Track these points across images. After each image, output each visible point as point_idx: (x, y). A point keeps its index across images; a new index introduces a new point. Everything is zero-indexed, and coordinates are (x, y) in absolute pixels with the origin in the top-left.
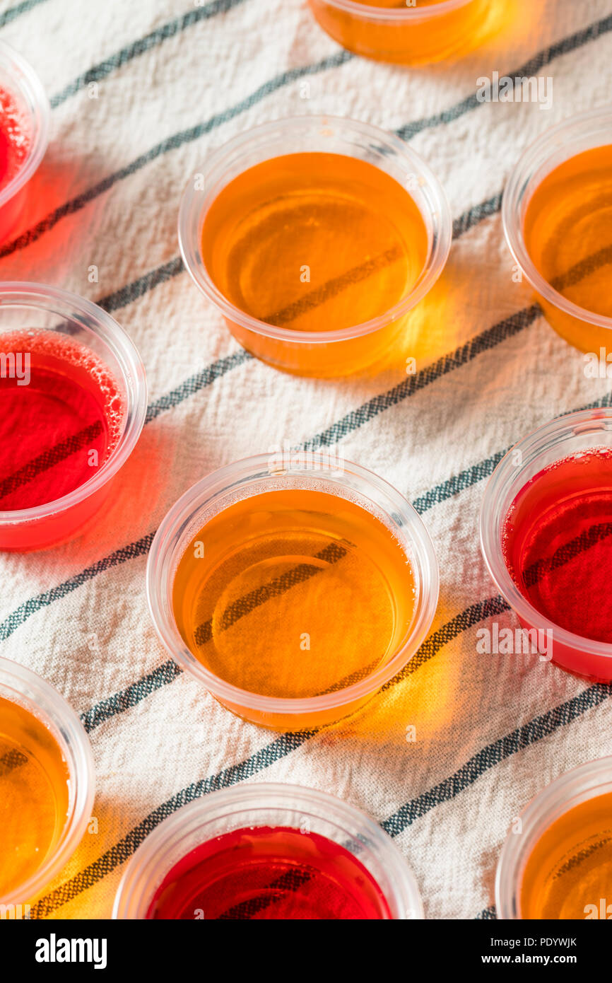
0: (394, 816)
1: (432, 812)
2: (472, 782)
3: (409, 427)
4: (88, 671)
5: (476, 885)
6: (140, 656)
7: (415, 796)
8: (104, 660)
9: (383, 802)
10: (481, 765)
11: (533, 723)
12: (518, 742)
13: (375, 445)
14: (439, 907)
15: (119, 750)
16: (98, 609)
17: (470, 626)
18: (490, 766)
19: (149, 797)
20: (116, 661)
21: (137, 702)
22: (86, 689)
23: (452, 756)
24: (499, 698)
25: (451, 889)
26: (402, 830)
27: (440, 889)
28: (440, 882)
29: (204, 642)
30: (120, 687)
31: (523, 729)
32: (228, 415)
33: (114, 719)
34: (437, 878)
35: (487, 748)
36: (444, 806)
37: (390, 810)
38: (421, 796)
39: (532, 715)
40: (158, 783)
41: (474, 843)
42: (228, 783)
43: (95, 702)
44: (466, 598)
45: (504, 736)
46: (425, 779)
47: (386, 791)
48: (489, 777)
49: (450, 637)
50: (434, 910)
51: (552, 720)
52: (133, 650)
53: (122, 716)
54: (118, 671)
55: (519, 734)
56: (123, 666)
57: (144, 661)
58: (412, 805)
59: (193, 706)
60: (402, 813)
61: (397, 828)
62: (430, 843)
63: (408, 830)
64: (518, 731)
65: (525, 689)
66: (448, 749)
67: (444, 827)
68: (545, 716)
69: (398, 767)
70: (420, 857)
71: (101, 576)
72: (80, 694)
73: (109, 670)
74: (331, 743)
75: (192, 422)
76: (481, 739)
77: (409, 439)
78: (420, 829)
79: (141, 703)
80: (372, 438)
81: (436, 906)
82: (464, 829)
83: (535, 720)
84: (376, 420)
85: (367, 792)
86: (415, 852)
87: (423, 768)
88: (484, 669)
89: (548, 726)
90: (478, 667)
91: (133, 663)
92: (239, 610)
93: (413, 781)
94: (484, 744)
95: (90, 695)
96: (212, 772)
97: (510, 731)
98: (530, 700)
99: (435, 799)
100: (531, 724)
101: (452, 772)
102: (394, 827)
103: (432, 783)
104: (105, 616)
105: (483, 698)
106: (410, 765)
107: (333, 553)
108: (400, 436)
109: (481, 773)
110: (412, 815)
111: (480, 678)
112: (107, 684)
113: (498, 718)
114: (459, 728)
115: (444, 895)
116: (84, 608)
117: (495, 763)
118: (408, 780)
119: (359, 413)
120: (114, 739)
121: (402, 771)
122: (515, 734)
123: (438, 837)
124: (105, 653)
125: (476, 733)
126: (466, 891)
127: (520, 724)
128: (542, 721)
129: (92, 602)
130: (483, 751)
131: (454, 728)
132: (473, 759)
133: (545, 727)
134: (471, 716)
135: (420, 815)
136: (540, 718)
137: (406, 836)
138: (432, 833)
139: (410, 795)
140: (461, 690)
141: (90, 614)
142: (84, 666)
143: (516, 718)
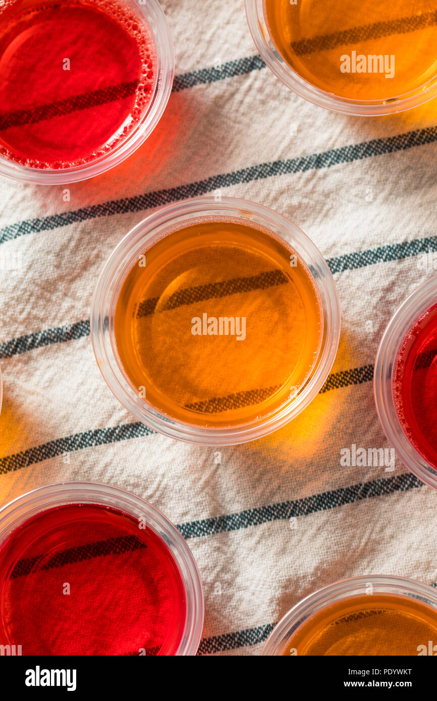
0: (237, 515)
1: (265, 526)
2: (306, 514)
3: (392, 178)
4: (49, 300)
5: (272, 602)
7: (259, 506)
8: (65, 295)
9: (232, 501)
10: (318, 504)
11: (377, 482)
12: (357, 494)
13: (358, 182)
14: (239, 603)
15: (48, 376)
16: (75, 251)
17: (361, 382)
18: (325, 508)
19: (55, 427)
20: (74, 297)
21: (79, 337)
22: (42, 314)
23: (301, 485)
25: (253, 594)
26: (238, 528)
27: (246, 589)
28: (247, 584)
29: (145, 315)
31: (366, 485)
32: (250, 107)
33: (55, 346)
34: (247, 580)
35: (329, 493)
36: (278, 523)
37: (235, 508)
38: (264, 508)
39: (378, 476)
40: (66, 418)
41: (285, 568)
42: (120, 437)
43: (45, 327)
45: (347, 486)
46: (273, 494)
47: (238, 492)
48: (320, 517)
49: (342, 383)
50: (234, 604)
51: (393, 484)
52: (90, 295)
53: (63, 345)
54: (73, 307)
55: (361, 488)
56: (79, 305)
58: (253, 513)
60: (243, 516)
61: (235, 525)
62: (255, 549)
63: (242, 531)
64: (361, 485)
66: (300, 478)
67: (269, 542)
68: (389, 480)
69: (256, 476)
70: (242, 556)
71: (88, 223)
72: (36, 318)
73: (67, 304)
75: (219, 103)
76: (327, 482)
77: (388, 187)
78: (251, 535)
79: (83, 339)
80: (358, 175)
81: (238, 602)
82: (283, 551)
83: (379, 480)
84: (368, 161)
85: (224, 486)
86: (240, 551)
87: (275, 484)
88: (356, 424)
89: (388, 488)
90: (351, 421)
91: (87, 304)
92: (183, 298)
93: (263, 494)
94: (328, 489)
95: (43, 320)
96: (111, 424)
97: (354, 483)
99: (274, 514)
100: (374, 482)
101: (296, 497)
102: (232, 523)
103: (277, 500)
104: (79, 259)
106: (266, 478)
108: (381, 182)
109: (316, 511)
110: (249, 521)
111: (349, 431)
112: (60, 315)
113: (348, 471)
114: (315, 466)
115: (246, 595)
116: (64, 247)
117: (330, 507)
118: (259, 491)
119: (356, 149)
120: (50, 362)
121: (259, 480)
122: (357, 487)
123: (261, 548)
124: (67, 289)
125: (326, 476)
126: (263, 602)
127: (366, 480)
128: (384, 483)
129: (73, 244)
130: (324, 494)
131: (311, 464)
132: (314, 496)
133: (385, 488)
134: (328, 460)
135: (255, 524)
136: (384, 480)
137: (238, 535)
138: (259, 542)
139: (255, 504)
140: (331, 435)
141: (67, 253)
142: (47, 295)
143: (364, 474)
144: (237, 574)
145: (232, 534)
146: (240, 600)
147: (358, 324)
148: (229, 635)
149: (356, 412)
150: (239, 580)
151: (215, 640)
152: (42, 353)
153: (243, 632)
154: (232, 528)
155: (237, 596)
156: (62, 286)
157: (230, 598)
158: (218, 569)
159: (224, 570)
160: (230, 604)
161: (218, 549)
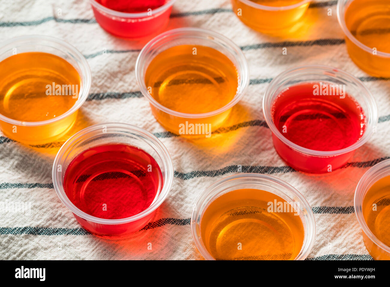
0: (189, 173)
1: (202, 178)
2: (223, 174)
4: (113, 80)
6: (133, 84)
7: (200, 170)
8: (121, 80)
9: (188, 167)
10: (229, 170)
12: (247, 170)
14: (186, 208)
15: (108, 110)
16: (128, 62)
17: (253, 125)
18: (232, 172)
20: (125, 82)
21: (124, 98)
22: (108, 85)
23: (221, 164)
24: (249, 153)
26: (189, 179)
27: (190, 203)
28: (191, 201)
30: (121, 91)
31: (252, 167)
33: (112, 100)
34: (191, 199)
35: (234, 166)
36: (208, 178)
37: (188, 171)
38: (202, 171)
39: (258, 164)
43: (109, 91)
44: (258, 117)
45: (243, 165)
46: (207, 167)
47: (191, 164)
48: (229, 175)
49: (244, 126)
50: (183, 208)
51: (264, 169)
52: (132, 81)
53: (116, 100)
54: (123, 86)
56: (126, 85)
57: (134, 86)
58: (197, 172)
59: (142, 108)
60: (192, 173)
61: (188, 178)
62: (196, 187)
63: (191, 180)
65: (261, 155)
66: (221, 161)
67: (204, 184)
68: (263, 167)
69: (200, 159)
70: (189, 190)
72: (106, 86)
73: (120, 84)
74: (182, 142)
76: (234, 162)
78: (195, 181)
81: (185, 208)
83: (258, 166)
85: (184, 162)
86: (189, 188)
87: (209, 163)
88: (250, 141)
90: (248, 139)
91: (130, 85)
93: (202, 166)
94: (234, 164)
95: (109, 88)
97: (247, 165)
98: (260, 159)
99: (207, 174)
100: (256, 167)
101: (218, 169)
102: (186, 177)
103: (209, 169)
104: (129, 66)
105: (243, 149)
106: (205, 160)
107: (220, 80)
109: (227, 173)
110: (195, 175)
111: (247, 143)
113: (244, 158)
114: (229, 155)
116: (123, 60)
117: (234, 172)
118: (201, 164)
120: (109, 106)
121: (201, 161)
122: (248, 167)
123: (199, 186)
124: (122, 77)
125: (234, 159)
127: (252, 165)
129: (127, 59)
130: (232, 166)
131: (227, 155)
132: (227, 167)
133: (261, 170)
134: (235, 153)
135: (198, 177)
136: (260, 167)
137: (189, 182)
138: (198, 184)
139: (198, 169)
140: (237, 144)
141: (124, 63)
142: (112, 78)
143: (251, 162)
144: (186, 197)
145: (186, 181)
146: (186, 207)
147: (254, 105)
148: (179, 220)
149: (250, 137)
150: (186, 199)
151: (172, 220)
152: (106, 102)
153: (186, 220)
154: (185, 179)
155: (185, 205)
156: (120, 75)
157: (182, 206)
158: (178, 192)
159: (180, 193)
160: (181, 208)
161: (179, 184)
